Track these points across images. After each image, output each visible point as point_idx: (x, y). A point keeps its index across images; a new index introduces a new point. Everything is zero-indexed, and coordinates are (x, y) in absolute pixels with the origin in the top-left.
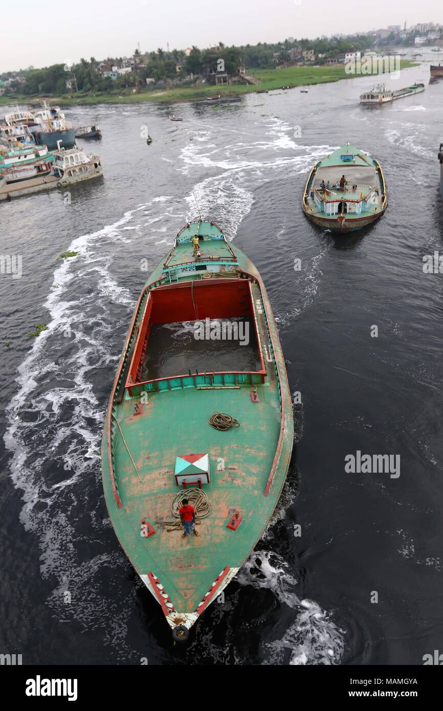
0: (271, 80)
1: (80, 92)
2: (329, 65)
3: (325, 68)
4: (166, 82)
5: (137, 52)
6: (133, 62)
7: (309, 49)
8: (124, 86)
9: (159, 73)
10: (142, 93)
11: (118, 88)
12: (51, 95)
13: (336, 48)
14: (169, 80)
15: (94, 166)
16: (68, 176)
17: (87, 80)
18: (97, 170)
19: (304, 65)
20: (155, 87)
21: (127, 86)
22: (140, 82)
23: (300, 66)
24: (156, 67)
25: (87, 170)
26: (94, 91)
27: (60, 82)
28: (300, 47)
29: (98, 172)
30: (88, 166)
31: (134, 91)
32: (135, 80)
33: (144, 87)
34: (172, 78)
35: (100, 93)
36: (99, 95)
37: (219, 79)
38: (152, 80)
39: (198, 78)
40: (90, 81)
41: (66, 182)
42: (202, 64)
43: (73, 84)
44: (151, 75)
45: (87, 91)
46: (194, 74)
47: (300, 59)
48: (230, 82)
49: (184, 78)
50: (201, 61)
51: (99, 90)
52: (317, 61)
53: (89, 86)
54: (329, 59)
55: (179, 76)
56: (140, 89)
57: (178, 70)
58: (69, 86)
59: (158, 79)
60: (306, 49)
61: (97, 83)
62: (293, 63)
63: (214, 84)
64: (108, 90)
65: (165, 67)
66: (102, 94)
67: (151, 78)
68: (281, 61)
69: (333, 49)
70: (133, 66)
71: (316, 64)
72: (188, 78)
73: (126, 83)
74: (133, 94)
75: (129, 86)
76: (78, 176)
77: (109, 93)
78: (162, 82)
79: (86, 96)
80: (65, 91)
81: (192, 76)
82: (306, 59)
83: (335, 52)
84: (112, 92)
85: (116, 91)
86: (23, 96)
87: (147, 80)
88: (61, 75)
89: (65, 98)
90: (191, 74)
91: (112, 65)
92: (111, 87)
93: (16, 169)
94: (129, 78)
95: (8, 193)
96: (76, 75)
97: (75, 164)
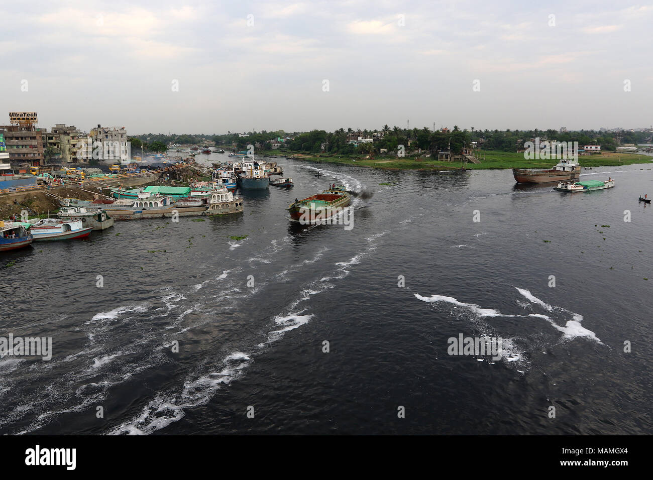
0: (493, 161)
1: (328, 153)
6: (379, 135)
8: (361, 153)
9: (391, 145)
10: (374, 159)
11: (356, 154)
12: (307, 152)
15: (235, 205)
16: (212, 209)
17: (336, 144)
18: (237, 208)
21: (363, 152)
22: (375, 150)
24: (389, 141)
25: (228, 207)
26: (339, 153)
27: (317, 144)
28: (545, 136)
29: (238, 210)
31: (368, 157)
32: (370, 148)
33: (377, 155)
35: (341, 155)
36: (340, 157)
37: (442, 155)
38: (385, 150)
39: (425, 153)
40: (338, 146)
41: (209, 213)
42: (430, 142)
43: (325, 147)
44: (384, 147)
45: (334, 153)
46: (422, 149)
48: (452, 158)
49: (413, 152)
50: (429, 140)
51: (342, 153)
53: (336, 149)
56: (374, 156)
57: (409, 145)
58: (323, 148)
61: (342, 148)
63: (437, 159)
64: (349, 154)
65: (397, 141)
66: (343, 157)
68: (522, 146)
70: (376, 138)
72: (416, 152)
73: (364, 150)
74: (366, 160)
75: (365, 153)
77: (348, 157)
78: (393, 153)
79: (331, 156)
80: (318, 150)
81: (420, 151)
84: (350, 156)
85: (353, 155)
86: (290, 151)
87: (381, 149)
88: (319, 139)
89: (316, 156)
90: (420, 149)
91: (359, 136)
92: (351, 152)
93: (191, 199)
94: (366, 147)
95: (164, 213)
96: (329, 140)
97: (220, 201)
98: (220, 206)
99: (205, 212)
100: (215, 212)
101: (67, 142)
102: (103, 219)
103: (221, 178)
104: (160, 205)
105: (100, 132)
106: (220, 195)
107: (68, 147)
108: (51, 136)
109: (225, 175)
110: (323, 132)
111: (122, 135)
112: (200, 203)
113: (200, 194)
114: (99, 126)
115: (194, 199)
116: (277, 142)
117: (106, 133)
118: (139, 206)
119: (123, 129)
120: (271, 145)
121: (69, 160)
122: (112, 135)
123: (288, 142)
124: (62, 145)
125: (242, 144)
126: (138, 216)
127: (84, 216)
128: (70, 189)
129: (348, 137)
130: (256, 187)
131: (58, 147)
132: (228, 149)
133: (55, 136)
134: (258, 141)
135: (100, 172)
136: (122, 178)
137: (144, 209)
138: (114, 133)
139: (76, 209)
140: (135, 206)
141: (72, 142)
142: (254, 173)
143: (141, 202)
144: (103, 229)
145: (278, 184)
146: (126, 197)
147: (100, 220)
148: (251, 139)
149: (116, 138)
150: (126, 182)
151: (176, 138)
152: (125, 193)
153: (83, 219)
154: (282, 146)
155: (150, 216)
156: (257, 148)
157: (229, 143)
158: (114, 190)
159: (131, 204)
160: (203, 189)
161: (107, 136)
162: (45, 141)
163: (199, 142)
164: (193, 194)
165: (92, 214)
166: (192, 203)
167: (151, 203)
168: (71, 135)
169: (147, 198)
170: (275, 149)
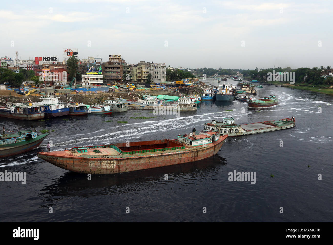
1: (307, 83)
8: (327, 84)
15: (190, 106)
17: (312, 77)
25: (187, 107)
26: (313, 84)
27: (300, 77)
40: (314, 79)
45: (310, 84)
53: (311, 81)
58: (305, 80)
61: (316, 80)
80: (301, 81)
88: (302, 74)
94: (331, 80)
96: (308, 74)
97: (183, 104)
98: (183, 106)
101: (135, 71)
102: (123, 107)
103: (205, 93)
105: (152, 65)
106: (183, 100)
107: (135, 73)
108: (128, 67)
109: (207, 92)
111: (163, 68)
114: (152, 62)
117: (155, 66)
119: (164, 64)
121: (135, 80)
122: (158, 68)
124: (133, 72)
127: (113, 105)
128: (123, 94)
129: (321, 73)
131: (131, 73)
133: (130, 67)
135: (144, 87)
137: (147, 105)
138: (159, 66)
139: (112, 101)
140: (144, 103)
141: (139, 71)
142: (222, 91)
144: (120, 111)
149: (160, 69)
150: (153, 92)
153: (112, 106)
158: (144, 96)
161: (155, 68)
162: (126, 70)
166: (174, 104)
168: (138, 67)
169: (150, 100)
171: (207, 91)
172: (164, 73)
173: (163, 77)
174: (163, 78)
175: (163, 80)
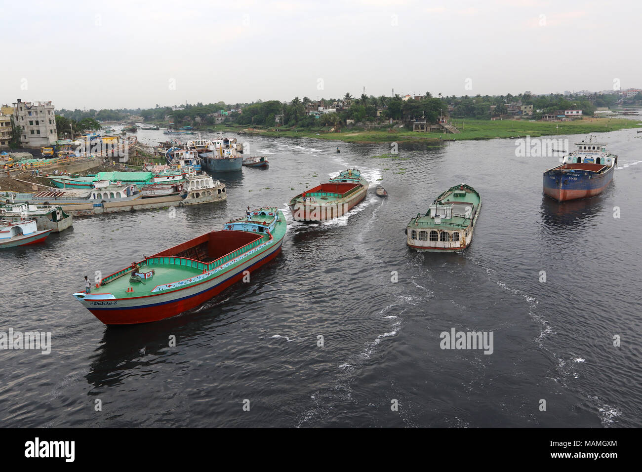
0: (473, 130)
1: (285, 126)
2: (546, 121)
3: (541, 123)
4: (365, 124)
5: (348, 95)
6: (341, 104)
7: (529, 103)
8: (324, 125)
9: (359, 116)
10: (340, 132)
11: (319, 126)
12: (259, 126)
13: (556, 105)
14: (368, 123)
15: (217, 192)
16: (191, 198)
17: (293, 116)
18: (220, 195)
19: (521, 118)
20: (354, 128)
21: (327, 124)
22: (340, 122)
23: (517, 119)
24: (356, 110)
25: (210, 194)
26: (298, 126)
27: (270, 116)
28: (520, 101)
29: (221, 197)
30: (211, 192)
31: (333, 130)
32: (335, 120)
33: (343, 127)
34: (371, 121)
35: (300, 129)
36: (300, 131)
37: (417, 126)
38: (352, 121)
39: (397, 123)
40: (296, 118)
41: (188, 203)
42: (402, 111)
43: (281, 119)
44: (351, 117)
45: (292, 126)
46: (394, 119)
47: (517, 112)
48: (429, 129)
49: (383, 122)
50: (401, 108)
51: (302, 126)
52: (534, 116)
53: (293, 121)
54: (546, 115)
55: (379, 119)
56: (339, 129)
57: (378, 114)
58: (277, 120)
59: (358, 120)
60: (526, 103)
61: (301, 120)
62: (511, 115)
63: (412, 130)
64: (310, 126)
65: (366, 110)
66: (303, 130)
67: (352, 119)
68: (496, 113)
69: (552, 105)
70: (338, 108)
71: (533, 118)
72: (387, 122)
73: (327, 122)
74: (331, 132)
75: (329, 125)
76: (200, 198)
77: (309, 130)
78: (361, 124)
79: (289, 130)
80: (272, 124)
81: (391, 121)
82: (524, 113)
83: (554, 109)
84: (312, 129)
85: (316, 128)
86: (237, 125)
87: (348, 121)
88: (272, 111)
89: (270, 131)
90: (391, 119)
91: (319, 106)
92: (313, 124)
93: (157, 187)
94: (330, 118)
95: (132, 206)
96: (285, 111)
97: (200, 188)
98: (200, 194)
99: (182, 201)
100: (195, 201)
102: (58, 217)
103: (183, 159)
104: (123, 196)
105: (21, 108)
109: (188, 156)
110: (277, 103)
111: (49, 111)
112: (171, 191)
113: (165, 179)
114: (19, 100)
115: (161, 186)
116: (220, 115)
117: (29, 109)
118: (96, 198)
119: (50, 103)
120: (213, 119)
122: (36, 112)
123: (233, 115)
125: (179, 119)
126: (99, 210)
127: (37, 215)
129: (306, 108)
130: (229, 169)
132: (162, 126)
134: (198, 114)
136: (61, 164)
137: (103, 201)
138: (41, 109)
140: (92, 198)
142: (226, 153)
143: (100, 192)
144: (60, 230)
145: (251, 164)
146: (73, 186)
147: (54, 219)
148: (190, 113)
149: (42, 115)
151: (96, 114)
152: (72, 182)
153: (36, 218)
154: (227, 120)
155: (115, 210)
156: (198, 123)
157: (161, 118)
159: (86, 195)
160: (169, 173)
161: (30, 113)
163: (124, 118)
164: (156, 180)
165: (45, 213)
166: (160, 191)
167: (112, 194)
169: (106, 188)
170: (219, 124)
171: (187, 154)
172: (52, 122)
173: (51, 131)
174: (52, 133)
175: (53, 139)
